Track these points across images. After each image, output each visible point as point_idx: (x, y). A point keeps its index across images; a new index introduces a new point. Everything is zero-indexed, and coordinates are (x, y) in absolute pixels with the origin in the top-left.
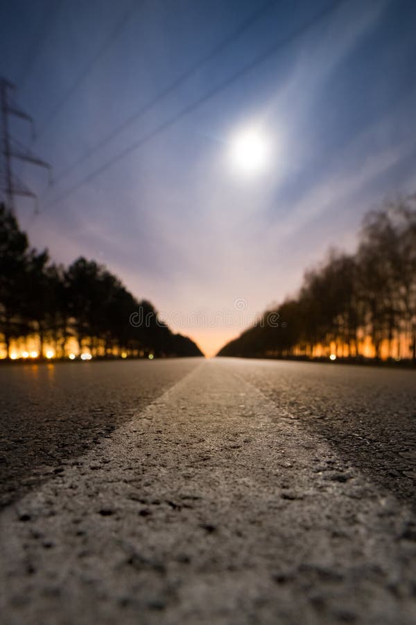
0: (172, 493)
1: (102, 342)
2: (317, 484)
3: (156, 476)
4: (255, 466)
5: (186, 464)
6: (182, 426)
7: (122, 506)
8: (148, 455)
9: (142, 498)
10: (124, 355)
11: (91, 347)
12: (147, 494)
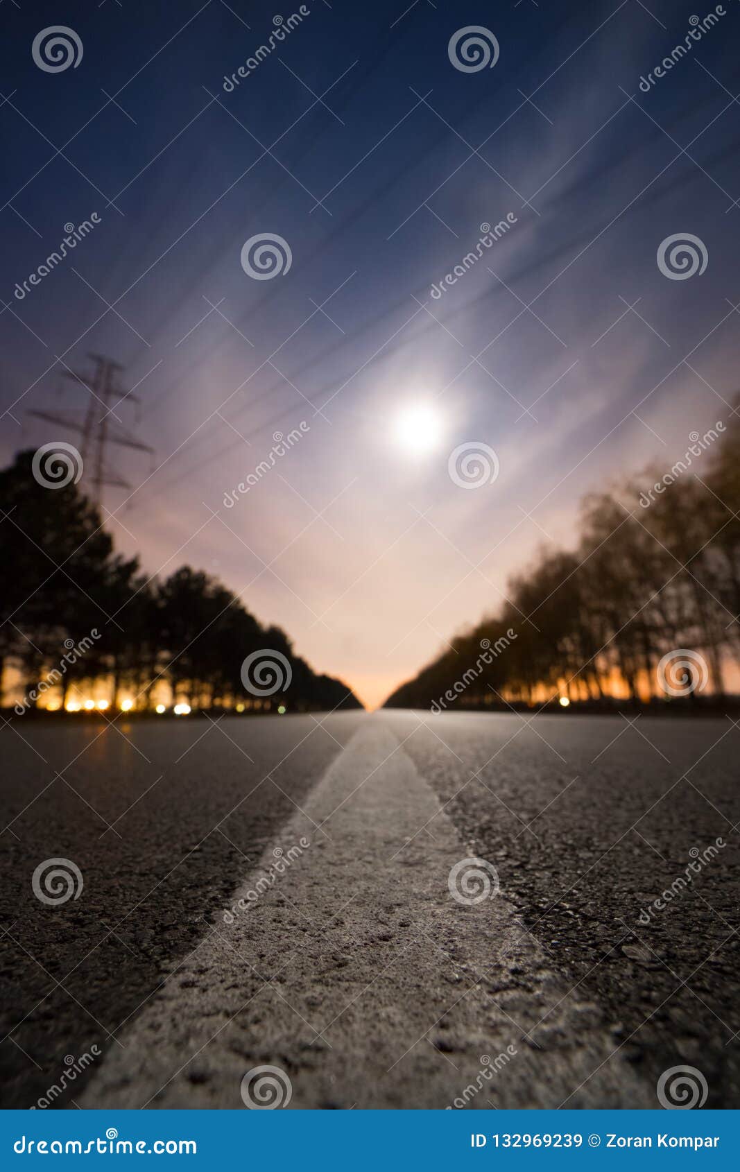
0: (288, 1039)
1: (207, 687)
2: (489, 1019)
3: (270, 1002)
4: (408, 980)
5: (313, 977)
6: (315, 887)
7: (220, 1067)
8: (262, 956)
9: (247, 1049)
10: (240, 708)
11: (190, 695)
12: (255, 1041)
